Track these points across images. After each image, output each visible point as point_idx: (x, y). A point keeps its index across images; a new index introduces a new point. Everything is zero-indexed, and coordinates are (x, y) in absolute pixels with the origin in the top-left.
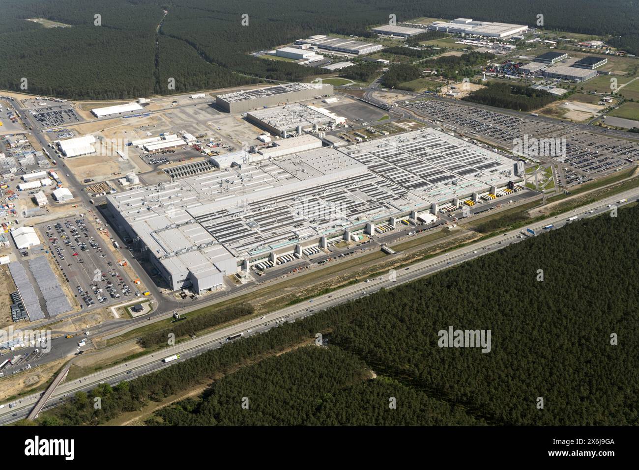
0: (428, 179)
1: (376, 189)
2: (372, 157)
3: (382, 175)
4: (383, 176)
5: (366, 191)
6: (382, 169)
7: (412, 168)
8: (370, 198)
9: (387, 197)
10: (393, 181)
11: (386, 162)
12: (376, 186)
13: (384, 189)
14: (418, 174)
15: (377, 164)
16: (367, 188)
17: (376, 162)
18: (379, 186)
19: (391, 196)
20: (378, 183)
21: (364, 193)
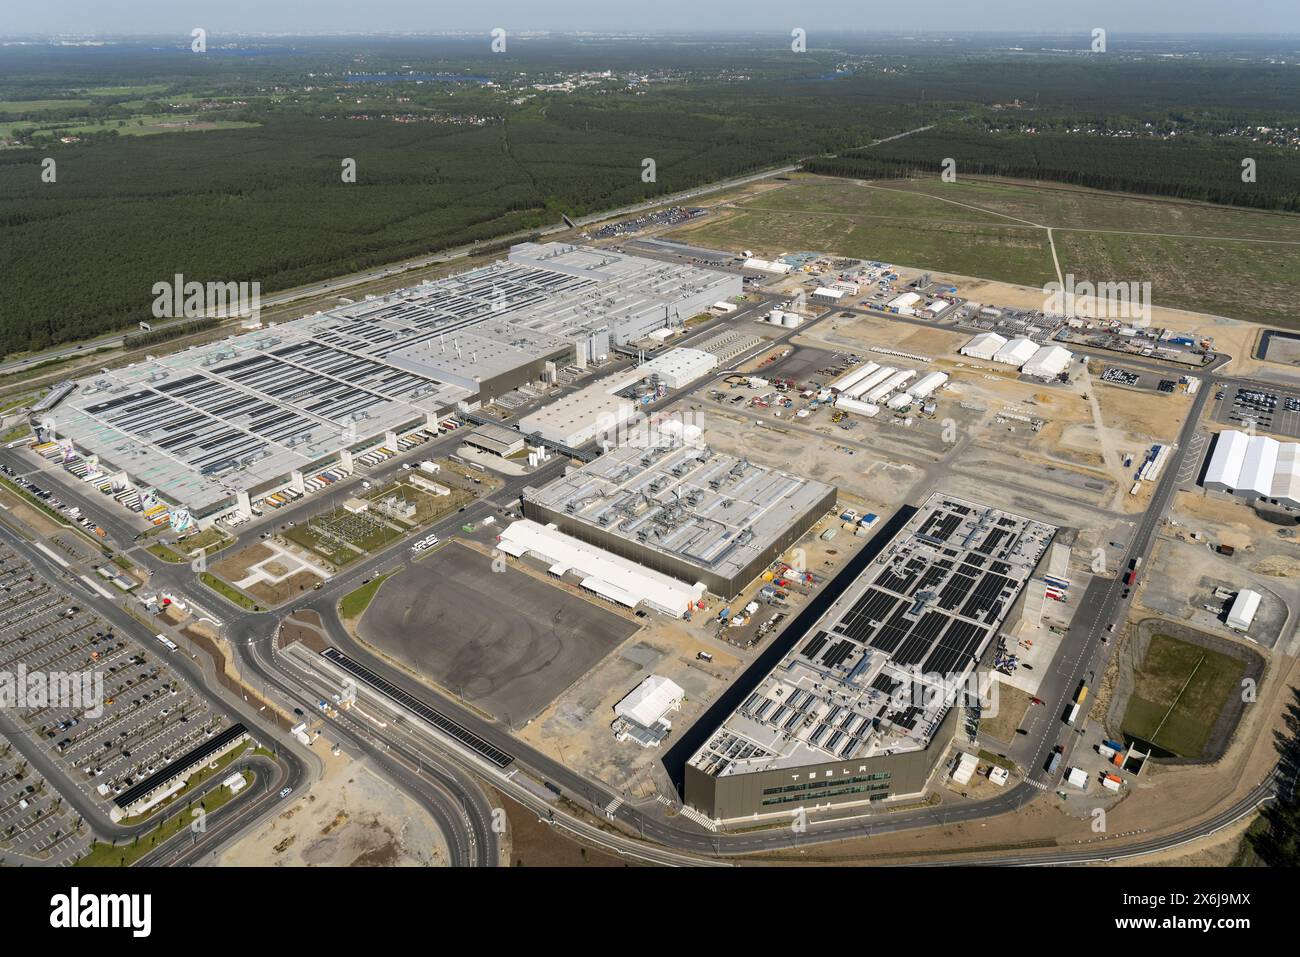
0: (272, 361)
1: (367, 337)
2: (383, 391)
3: (358, 358)
4: (355, 356)
5: (383, 331)
6: (358, 370)
7: (298, 377)
8: (375, 324)
9: (347, 328)
10: (337, 351)
11: (350, 383)
12: (368, 341)
13: (353, 338)
14: (289, 368)
15: (369, 378)
16: (381, 336)
17: (372, 381)
18: (364, 341)
19: (341, 330)
20: (365, 345)
21: (387, 329)
